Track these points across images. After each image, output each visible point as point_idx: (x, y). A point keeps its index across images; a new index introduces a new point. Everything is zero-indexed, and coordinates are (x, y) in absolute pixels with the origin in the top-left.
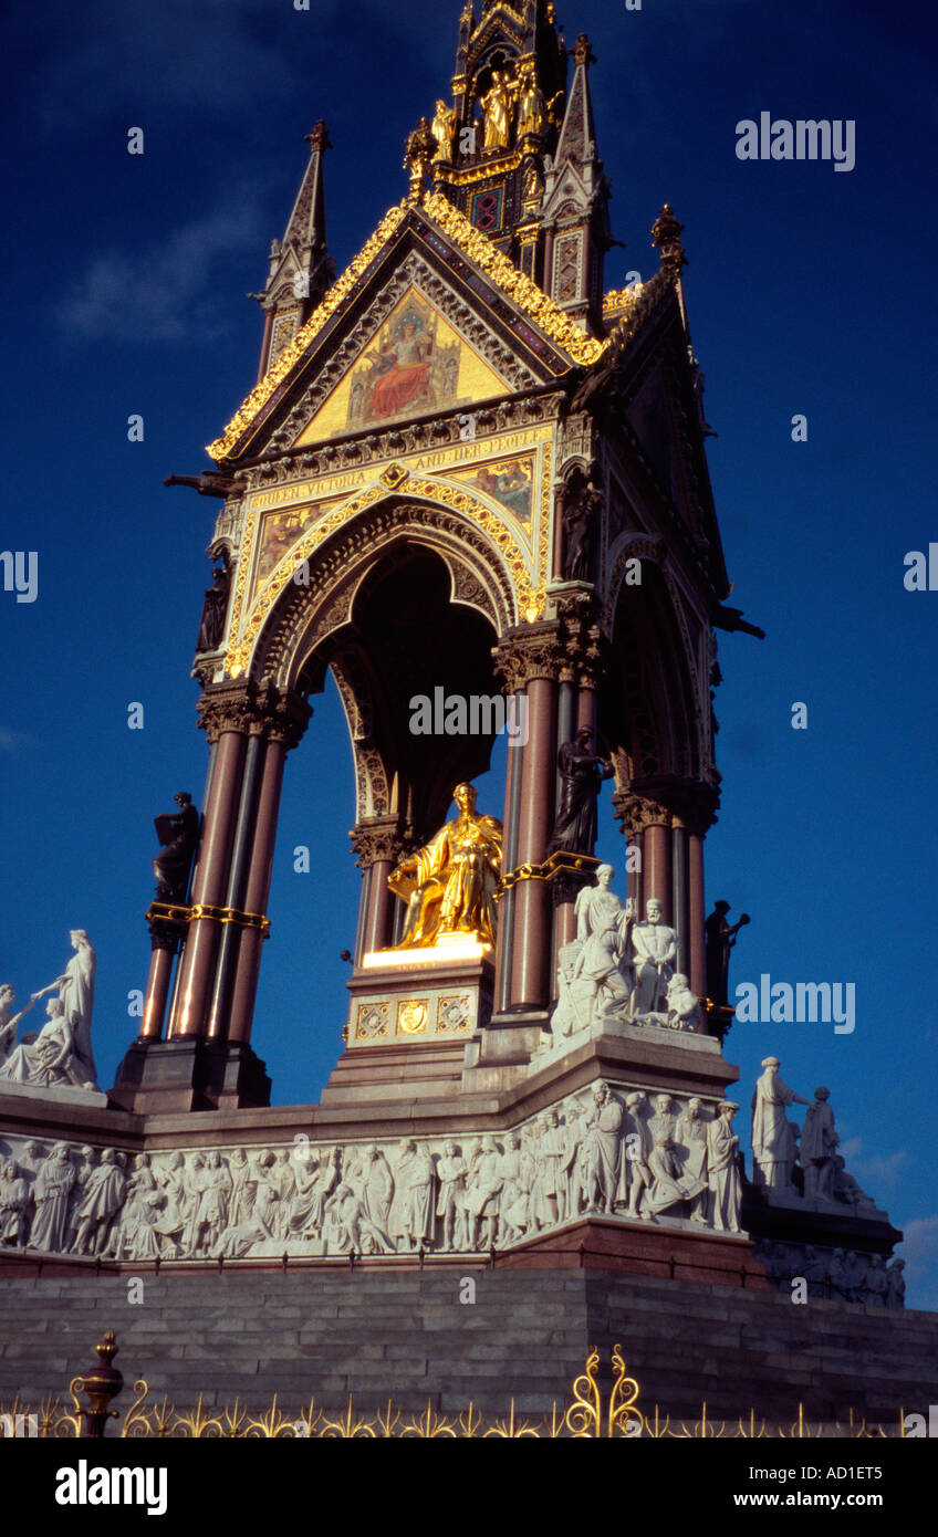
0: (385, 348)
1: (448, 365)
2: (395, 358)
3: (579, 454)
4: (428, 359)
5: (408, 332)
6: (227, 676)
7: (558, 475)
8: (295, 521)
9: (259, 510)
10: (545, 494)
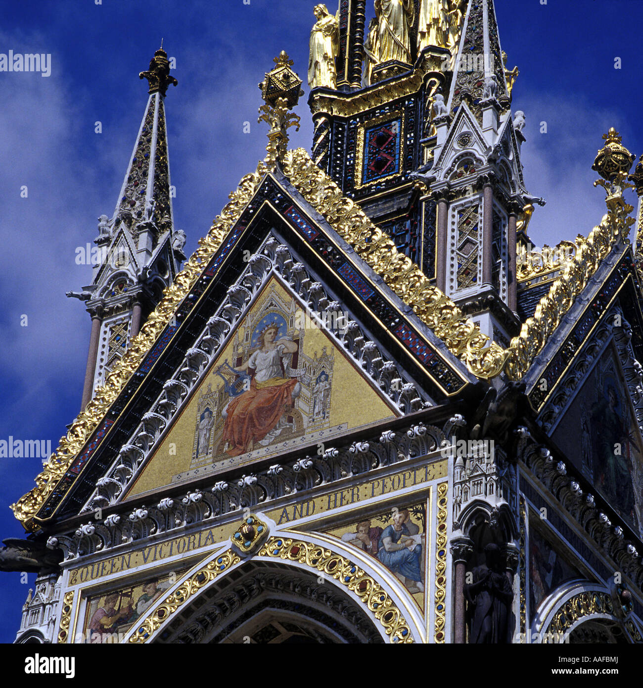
0: (239, 362)
1: (318, 381)
2: (252, 372)
3: (481, 497)
4: (293, 373)
5: (268, 337)
7: (456, 527)
8: (125, 601)
9: (78, 588)
10: (441, 553)
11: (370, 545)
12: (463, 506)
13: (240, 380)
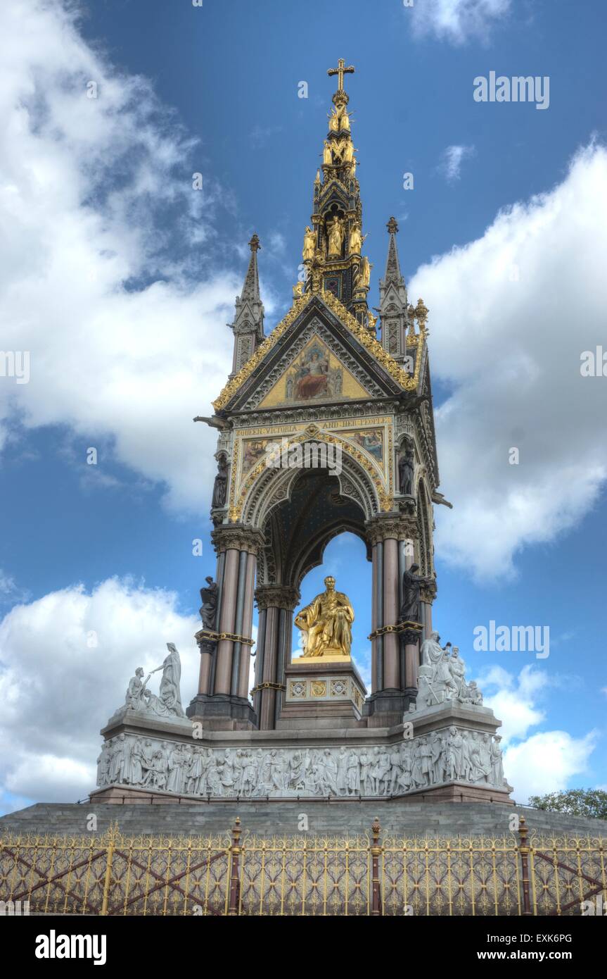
0: (303, 364)
1: (337, 378)
2: (309, 370)
3: (406, 433)
4: (326, 373)
5: (315, 358)
6: (230, 521)
7: (396, 441)
8: (260, 446)
9: (241, 438)
10: (390, 450)
11: (360, 442)
12: (399, 435)
13: (304, 372)
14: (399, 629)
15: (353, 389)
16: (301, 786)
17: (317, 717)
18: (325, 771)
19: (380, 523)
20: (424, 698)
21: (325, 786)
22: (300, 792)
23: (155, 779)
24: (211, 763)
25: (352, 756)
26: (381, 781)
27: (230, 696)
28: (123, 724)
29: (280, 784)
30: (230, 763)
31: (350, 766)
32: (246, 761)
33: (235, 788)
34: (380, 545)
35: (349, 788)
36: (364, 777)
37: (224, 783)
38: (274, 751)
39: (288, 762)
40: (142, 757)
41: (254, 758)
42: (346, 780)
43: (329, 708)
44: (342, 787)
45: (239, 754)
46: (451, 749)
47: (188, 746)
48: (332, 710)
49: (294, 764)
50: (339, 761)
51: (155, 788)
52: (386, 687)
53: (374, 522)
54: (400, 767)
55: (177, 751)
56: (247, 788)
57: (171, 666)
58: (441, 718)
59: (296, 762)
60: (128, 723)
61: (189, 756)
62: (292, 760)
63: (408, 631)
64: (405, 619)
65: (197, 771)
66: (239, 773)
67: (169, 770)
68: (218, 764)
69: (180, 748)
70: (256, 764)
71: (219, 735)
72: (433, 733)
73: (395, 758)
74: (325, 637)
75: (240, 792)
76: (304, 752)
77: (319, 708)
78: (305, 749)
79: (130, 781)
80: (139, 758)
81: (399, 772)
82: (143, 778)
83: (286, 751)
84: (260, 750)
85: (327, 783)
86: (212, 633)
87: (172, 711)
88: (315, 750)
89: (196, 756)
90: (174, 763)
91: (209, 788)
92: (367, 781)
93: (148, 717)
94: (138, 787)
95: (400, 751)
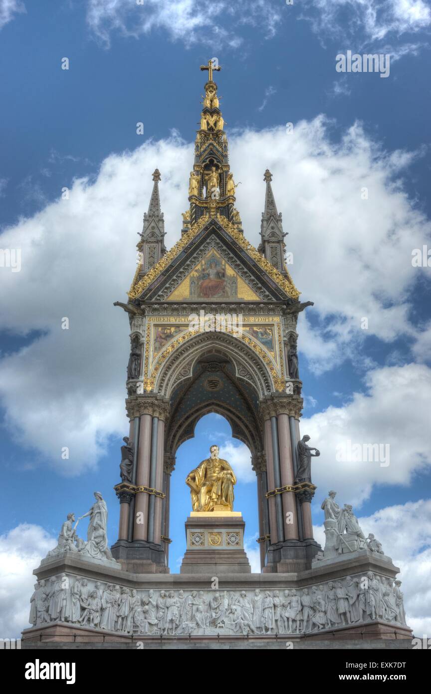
0: (204, 270)
1: (232, 283)
2: (209, 275)
3: (292, 330)
4: (223, 279)
5: (213, 266)
6: (145, 391)
7: (284, 337)
8: (168, 331)
9: (152, 323)
10: (280, 343)
11: (254, 335)
12: (287, 332)
13: (204, 276)
14: (297, 488)
15: (247, 293)
16: (221, 625)
17: (216, 564)
18: (242, 611)
19: (276, 400)
20: (334, 547)
21: (245, 625)
22: (222, 630)
23: (92, 617)
24: (136, 603)
25: (266, 597)
26: (294, 621)
27: (148, 541)
28: (65, 565)
29: (202, 623)
30: (155, 603)
31: (266, 606)
32: (170, 601)
33: (159, 627)
34: (274, 419)
35: (265, 626)
36: (278, 617)
37: (150, 621)
38: (195, 593)
39: (208, 603)
40: (80, 596)
41: (176, 599)
42: (262, 619)
43: (226, 556)
44: (258, 626)
45: (163, 595)
46: (371, 592)
47: (118, 587)
48: (229, 558)
49: (214, 605)
50: (254, 603)
51: (91, 626)
52: (286, 539)
53: (269, 399)
54: (312, 608)
55: (109, 591)
56: (170, 627)
57: (100, 513)
58: (357, 564)
59: (215, 603)
60: (69, 564)
61: (118, 596)
62: (212, 600)
63: (305, 491)
64: (301, 480)
65: (125, 610)
66: (164, 612)
67: (102, 609)
68: (143, 604)
69: (111, 588)
70: (178, 605)
71: (143, 577)
72: (348, 578)
73: (306, 600)
74: (214, 496)
75: (164, 630)
76: (222, 594)
77: (217, 556)
78: (224, 591)
79: (70, 619)
80: (78, 597)
81: (311, 612)
82: (81, 617)
83: (206, 592)
84: (182, 591)
85: (246, 622)
86: (132, 486)
87: (103, 553)
88: (232, 593)
89: (124, 596)
90: (107, 602)
91: (136, 626)
92: (281, 621)
93: (84, 559)
94: (77, 625)
95: (310, 594)
